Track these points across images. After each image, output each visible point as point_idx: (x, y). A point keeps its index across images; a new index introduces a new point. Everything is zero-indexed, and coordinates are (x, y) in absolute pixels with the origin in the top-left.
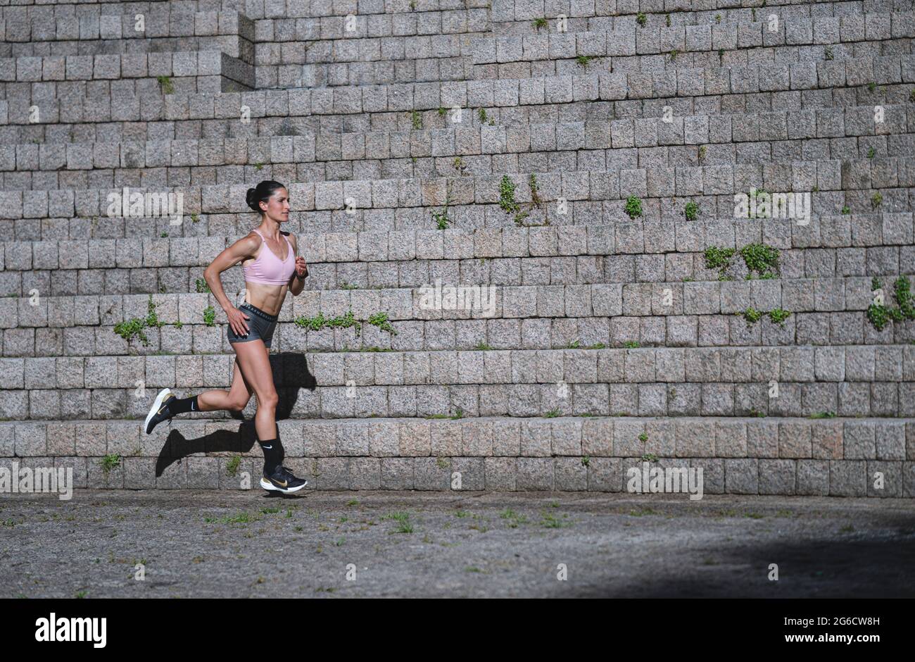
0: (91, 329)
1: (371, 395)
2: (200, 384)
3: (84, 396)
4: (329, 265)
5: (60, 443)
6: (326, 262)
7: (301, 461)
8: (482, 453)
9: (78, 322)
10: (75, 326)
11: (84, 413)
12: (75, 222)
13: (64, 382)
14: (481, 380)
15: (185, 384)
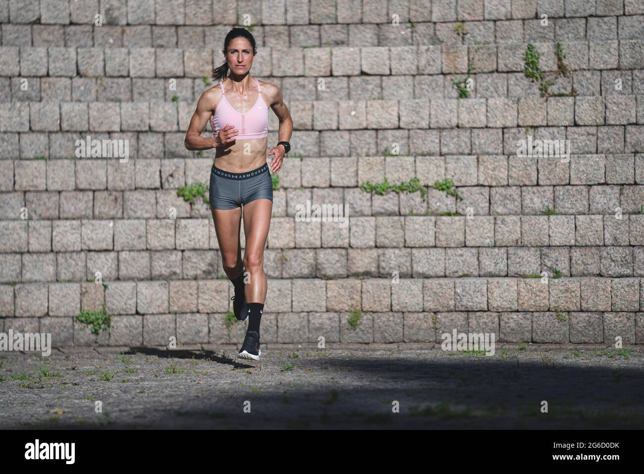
0: (152, 192)
1: (462, 255)
2: (292, 245)
3: (176, 257)
4: (370, 132)
5: (183, 300)
6: (366, 129)
7: (421, 315)
8: (601, 308)
9: (139, 185)
10: (136, 189)
11: (175, 273)
12: (78, 81)
13: (154, 243)
14: (573, 242)
15: (278, 245)
